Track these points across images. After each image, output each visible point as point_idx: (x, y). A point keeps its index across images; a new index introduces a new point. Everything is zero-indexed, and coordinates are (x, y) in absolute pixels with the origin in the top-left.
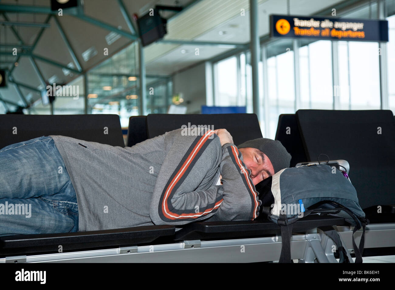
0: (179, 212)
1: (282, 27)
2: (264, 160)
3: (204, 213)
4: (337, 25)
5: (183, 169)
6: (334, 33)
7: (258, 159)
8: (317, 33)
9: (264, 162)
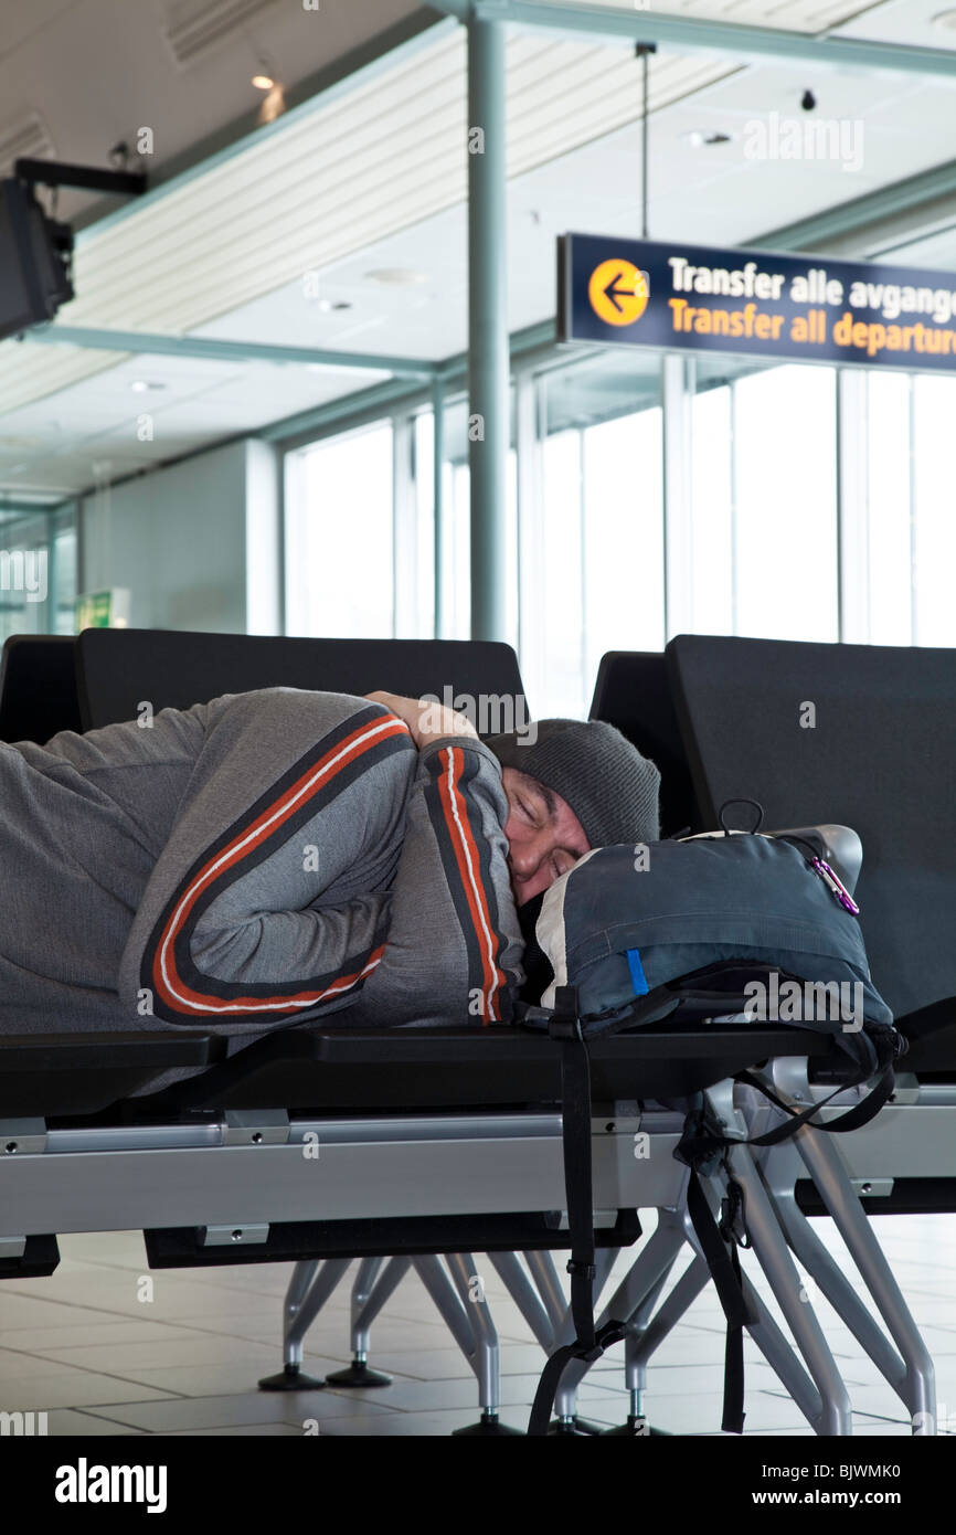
0: (228, 992)
1: (610, 292)
2: (555, 809)
3: (329, 992)
4: (862, 295)
5: (256, 833)
6: (848, 332)
7: (530, 807)
8: (769, 327)
9: (554, 821)
